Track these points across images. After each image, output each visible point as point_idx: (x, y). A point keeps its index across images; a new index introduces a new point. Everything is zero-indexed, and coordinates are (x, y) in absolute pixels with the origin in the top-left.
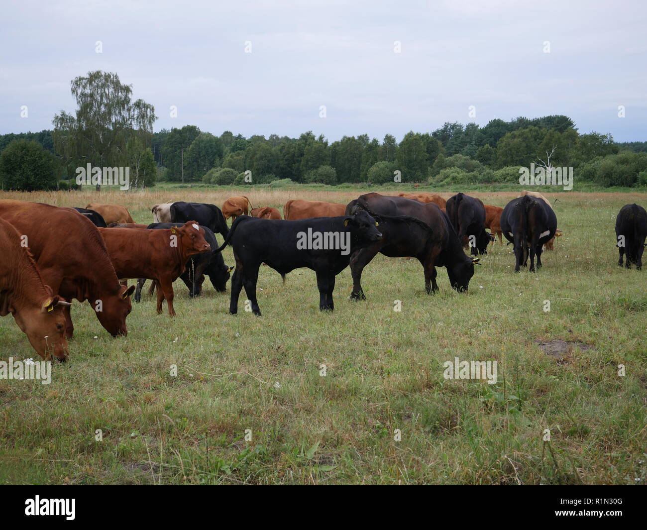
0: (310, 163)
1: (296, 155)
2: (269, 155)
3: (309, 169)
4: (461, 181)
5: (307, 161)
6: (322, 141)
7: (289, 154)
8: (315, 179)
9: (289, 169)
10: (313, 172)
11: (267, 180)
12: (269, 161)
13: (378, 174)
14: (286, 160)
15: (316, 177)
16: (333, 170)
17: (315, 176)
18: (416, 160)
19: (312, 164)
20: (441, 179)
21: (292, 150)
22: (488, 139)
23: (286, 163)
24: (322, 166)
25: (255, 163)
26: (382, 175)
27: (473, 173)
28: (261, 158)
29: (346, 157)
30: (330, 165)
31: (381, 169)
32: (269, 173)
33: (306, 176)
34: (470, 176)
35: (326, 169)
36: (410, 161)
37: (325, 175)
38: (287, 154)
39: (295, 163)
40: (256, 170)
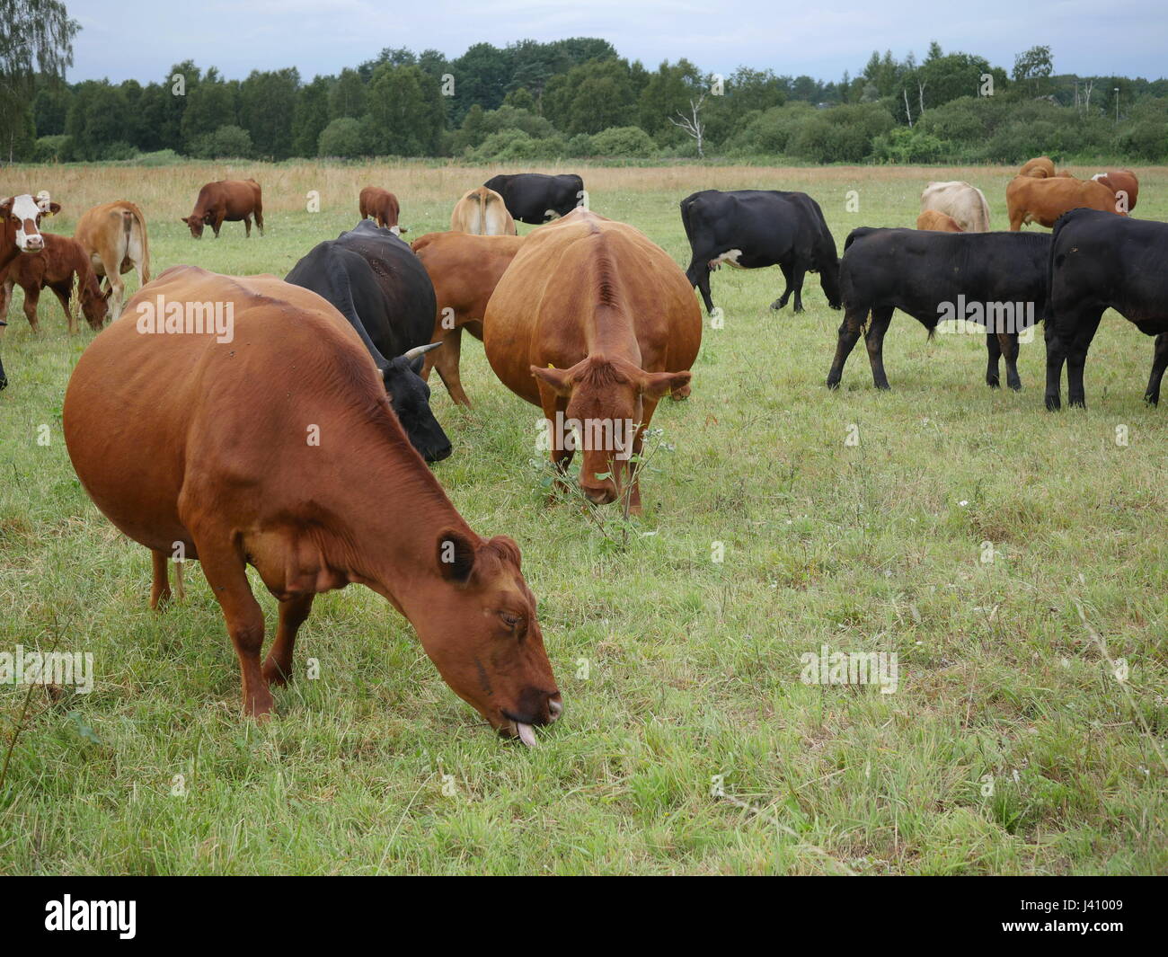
0: (199, 122)
1: (168, 106)
2: (117, 105)
3: (198, 133)
4: (534, 154)
5: (194, 117)
6: (215, 79)
7: (152, 103)
8: (211, 150)
9: (154, 132)
10: (207, 137)
11: (117, 153)
12: (117, 116)
13: (340, 141)
14: (148, 115)
15: (214, 148)
16: (243, 135)
17: (211, 146)
18: (405, 117)
19: (203, 122)
20: (493, 150)
21: (158, 96)
22: (471, 79)
23: (149, 120)
24: (223, 127)
25: (89, 121)
26: (347, 143)
27: (552, 140)
28: (102, 111)
29: (262, 110)
30: (238, 124)
31: (344, 132)
32: (118, 140)
33: (194, 146)
34: (549, 145)
35: (231, 132)
36: (396, 119)
37: (232, 144)
38: (149, 104)
39: (165, 121)
40: (92, 132)
